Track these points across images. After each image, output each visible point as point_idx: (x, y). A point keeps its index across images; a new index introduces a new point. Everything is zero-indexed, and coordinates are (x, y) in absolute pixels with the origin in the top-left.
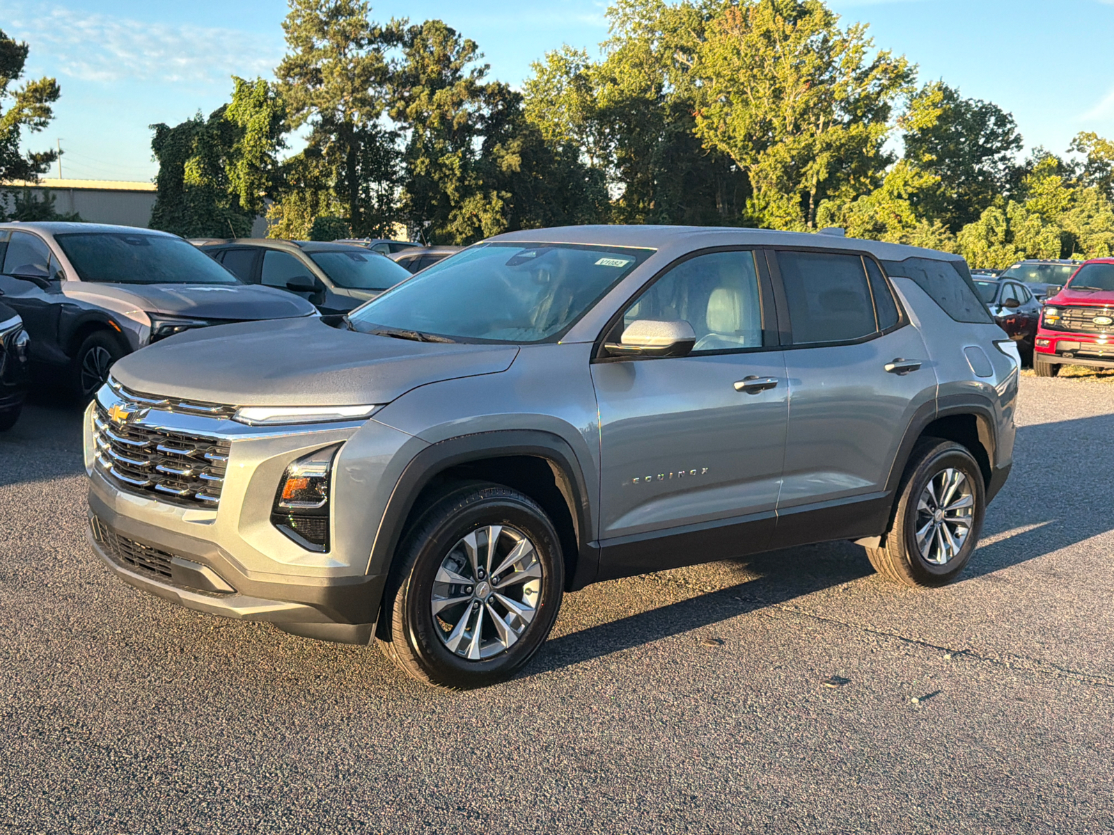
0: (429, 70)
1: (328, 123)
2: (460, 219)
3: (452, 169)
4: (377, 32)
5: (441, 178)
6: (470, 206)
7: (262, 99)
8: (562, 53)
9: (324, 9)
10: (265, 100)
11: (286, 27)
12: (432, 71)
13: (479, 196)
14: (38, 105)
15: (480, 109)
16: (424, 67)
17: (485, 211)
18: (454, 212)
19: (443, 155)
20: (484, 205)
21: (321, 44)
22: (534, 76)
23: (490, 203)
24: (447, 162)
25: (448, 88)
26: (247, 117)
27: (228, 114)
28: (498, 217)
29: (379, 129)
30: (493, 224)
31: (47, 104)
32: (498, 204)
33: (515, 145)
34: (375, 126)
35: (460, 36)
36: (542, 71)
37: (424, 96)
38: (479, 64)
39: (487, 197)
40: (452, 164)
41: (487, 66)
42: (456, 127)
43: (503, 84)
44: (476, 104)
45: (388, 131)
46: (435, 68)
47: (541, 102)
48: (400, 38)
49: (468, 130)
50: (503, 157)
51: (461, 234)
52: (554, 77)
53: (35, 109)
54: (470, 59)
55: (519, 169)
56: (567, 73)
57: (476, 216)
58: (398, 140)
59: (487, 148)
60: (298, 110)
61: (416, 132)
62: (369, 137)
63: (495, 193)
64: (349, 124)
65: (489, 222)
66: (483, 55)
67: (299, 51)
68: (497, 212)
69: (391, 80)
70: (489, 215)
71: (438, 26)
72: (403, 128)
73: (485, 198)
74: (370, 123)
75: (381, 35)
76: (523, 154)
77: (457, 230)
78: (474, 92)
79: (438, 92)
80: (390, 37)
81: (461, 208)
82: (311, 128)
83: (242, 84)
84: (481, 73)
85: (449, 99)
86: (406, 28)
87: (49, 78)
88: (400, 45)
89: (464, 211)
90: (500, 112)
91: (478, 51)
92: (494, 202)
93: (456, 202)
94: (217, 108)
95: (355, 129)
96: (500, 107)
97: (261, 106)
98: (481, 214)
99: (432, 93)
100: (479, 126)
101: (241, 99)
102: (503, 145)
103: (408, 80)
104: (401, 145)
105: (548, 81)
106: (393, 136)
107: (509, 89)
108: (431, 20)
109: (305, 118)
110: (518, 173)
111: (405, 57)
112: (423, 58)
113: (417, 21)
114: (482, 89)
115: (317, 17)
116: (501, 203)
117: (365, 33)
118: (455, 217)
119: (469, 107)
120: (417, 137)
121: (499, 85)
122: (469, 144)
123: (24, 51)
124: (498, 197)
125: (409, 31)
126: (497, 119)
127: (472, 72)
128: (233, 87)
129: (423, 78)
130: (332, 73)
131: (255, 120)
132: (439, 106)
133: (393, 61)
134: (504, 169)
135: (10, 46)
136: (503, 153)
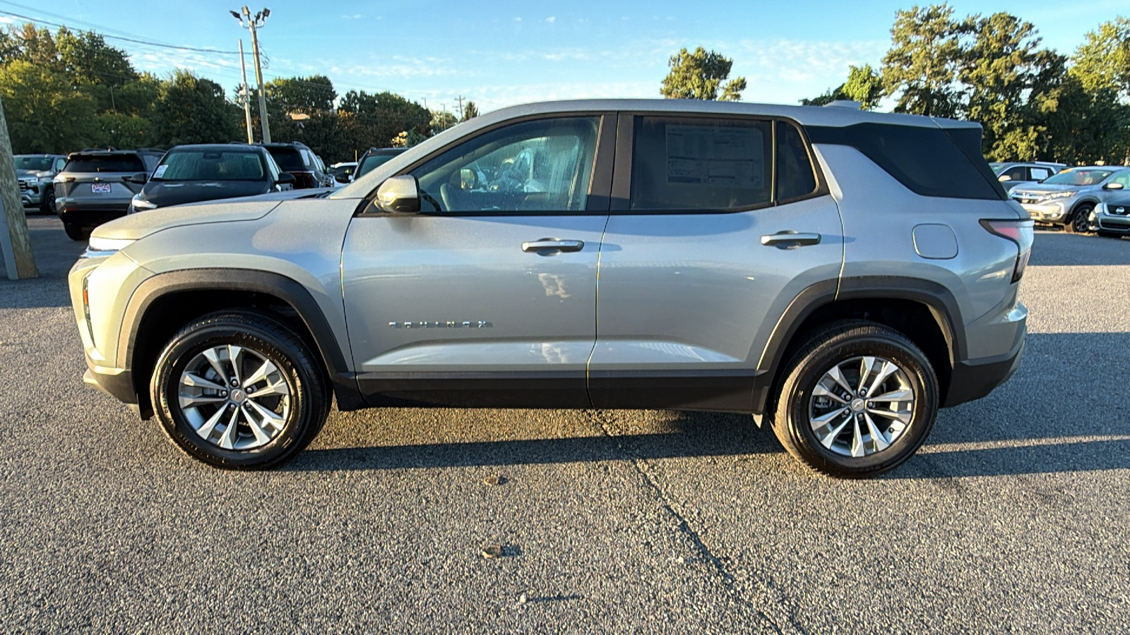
0: (992, 47)
1: (911, 91)
2: (1001, 147)
3: (999, 113)
4: (955, 26)
5: (989, 120)
6: (1009, 138)
7: (866, 78)
8: (1115, 23)
9: (920, 16)
10: (868, 78)
11: (893, 31)
12: (994, 47)
13: (1019, 130)
14: (734, 93)
15: (1029, 69)
16: (988, 46)
17: (1022, 141)
18: (997, 143)
19: (993, 104)
20: (1022, 137)
21: (914, 38)
22: (1087, 43)
23: (1027, 135)
24: (995, 108)
25: (1004, 57)
26: (855, 90)
27: (844, 90)
28: (1032, 144)
29: (950, 91)
30: (1027, 150)
31: (739, 92)
32: (1033, 135)
33: (1055, 93)
34: (948, 89)
35: (1020, 21)
36: (1095, 39)
37: (984, 65)
38: (1034, 38)
39: (1025, 131)
40: (999, 110)
41: (1040, 39)
42: (1006, 83)
43: (1051, 50)
44: (1027, 67)
45: (958, 91)
46: (997, 45)
47: (1090, 61)
48: (973, 28)
49: (1018, 84)
50: (1043, 102)
51: (1001, 157)
52: (1105, 41)
53: (732, 96)
54: (1026, 36)
55: (1055, 110)
56: (1117, 38)
57: (1015, 144)
58: (963, 97)
59: (1032, 97)
60: (893, 83)
61: (977, 90)
62: (942, 97)
63: (1032, 128)
64: (928, 89)
65: (1024, 149)
66: (1037, 32)
67: (900, 45)
68: (1032, 141)
69: (961, 57)
70: (1025, 144)
71: (1003, 16)
72: (969, 88)
73: (1023, 131)
74: (944, 87)
75: (958, 27)
76: (1061, 100)
77: (998, 155)
78: (1025, 58)
79: (996, 61)
80: (965, 28)
81: (1004, 139)
82: (903, 93)
83: (855, 69)
84: (1034, 44)
85: (1003, 65)
86: (978, 21)
87: (742, 78)
88: (973, 32)
89: (1005, 142)
90: (1046, 71)
91: (1033, 29)
92: (1030, 135)
93: (1000, 135)
94: (837, 87)
95: (932, 92)
96: (1048, 67)
97: (865, 82)
98: (1019, 144)
99: (991, 62)
100: (1028, 82)
101: (853, 79)
102: (1045, 94)
103: (975, 55)
104: (965, 100)
105: (1099, 45)
106: (960, 94)
107: (1056, 53)
108: (998, 13)
109: (897, 87)
110: (1055, 113)
111: (975, 40)
112: (988, 40)
113: (987, 14)
114: (1033, 56)
115: (914, 22)
116: (1036, 134)
117: (947, 28)
118: (998, 146)
119: (1020, 69)
120: (977, 92)
121: (1048, 52)
122: (1018, 95)
123: (730, 64)
124: (1034, 130)
125: (980, 22)
126: (1045, 75)
127: (1028, 44)
128: (848, 72)
129: (986, 53)
130: (918, 57)
131: (860, 92)
132: (995, 71)
133: (966, 44)
134: (1043, 110)
135: (722, 62)
136: (1044, 99)
